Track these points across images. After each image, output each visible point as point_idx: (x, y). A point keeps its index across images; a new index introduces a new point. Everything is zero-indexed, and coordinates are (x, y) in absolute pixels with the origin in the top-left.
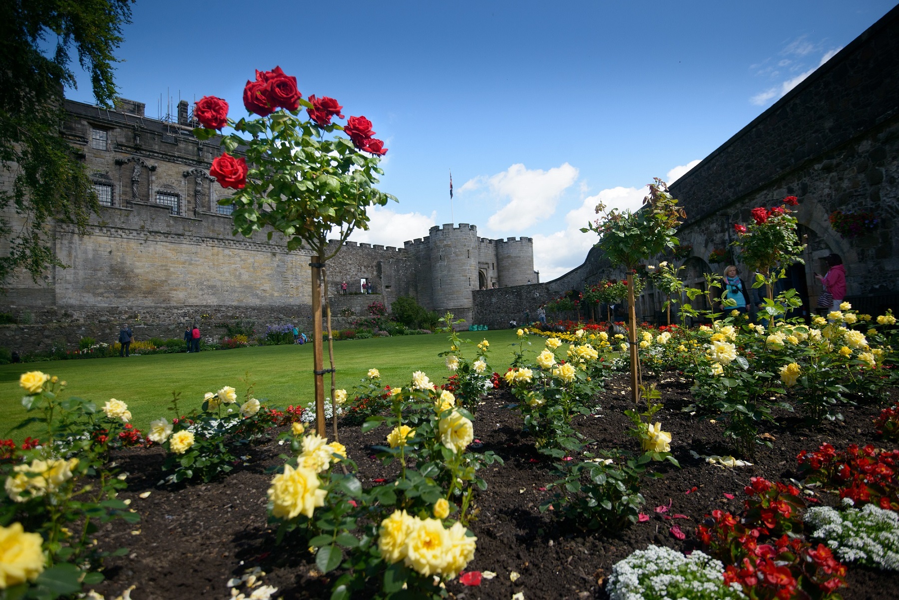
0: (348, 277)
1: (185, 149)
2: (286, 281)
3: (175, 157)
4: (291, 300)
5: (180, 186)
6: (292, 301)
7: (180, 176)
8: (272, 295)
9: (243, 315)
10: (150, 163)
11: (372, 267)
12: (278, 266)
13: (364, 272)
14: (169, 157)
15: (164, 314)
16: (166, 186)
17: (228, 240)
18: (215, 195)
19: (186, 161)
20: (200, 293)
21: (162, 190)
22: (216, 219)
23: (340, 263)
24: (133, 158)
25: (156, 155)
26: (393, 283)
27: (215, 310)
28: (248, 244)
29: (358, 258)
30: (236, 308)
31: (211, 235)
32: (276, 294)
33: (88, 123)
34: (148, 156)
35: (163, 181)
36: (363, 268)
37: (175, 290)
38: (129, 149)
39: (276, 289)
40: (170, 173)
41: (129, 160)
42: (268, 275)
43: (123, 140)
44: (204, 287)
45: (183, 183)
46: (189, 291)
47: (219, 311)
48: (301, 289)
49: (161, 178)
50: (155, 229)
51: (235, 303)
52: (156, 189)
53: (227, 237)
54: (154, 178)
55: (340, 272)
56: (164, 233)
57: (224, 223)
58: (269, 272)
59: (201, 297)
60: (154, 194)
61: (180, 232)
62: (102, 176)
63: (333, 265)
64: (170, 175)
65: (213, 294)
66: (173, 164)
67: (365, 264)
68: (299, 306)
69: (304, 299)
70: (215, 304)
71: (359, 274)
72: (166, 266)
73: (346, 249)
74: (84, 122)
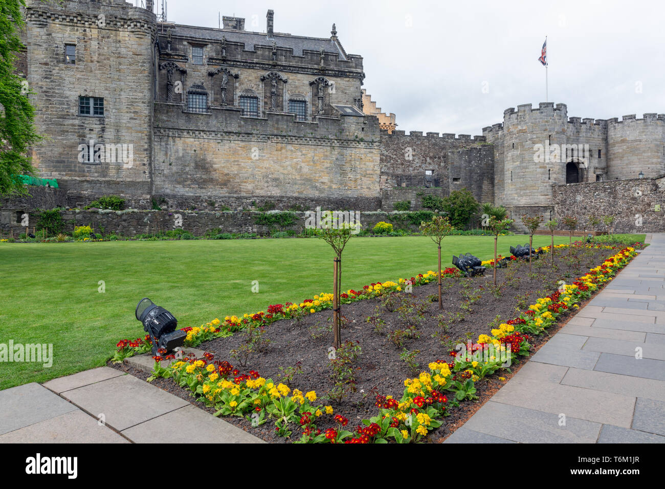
0: (411, 169)
1: (262, 55)
2: (343, 173)
3: (253, 63)
4: (349, 192)
5: (258, 90)
6: (350, 194)
7: (258, 80)
8: (330, 187)
9: (302, 206)
10: (234, 71)
11: (439, 158)
12: (337, 159)
13: (430, 164)
14: (249, 65)
15: (235, 203)
16: (247, 90)
17: (290, 136)
18: (287, 94)
19: (263, 67)
20: (266, 185)
21: (244, 94)
22: (280, 117)
23: (402, 154)
24: (222, 69)
25: (238, 63)
26: (462, 175)
27: (278, 200)
28: (308, 139)
29: (423, 148)
30: (297, 199)
31: (276, 132)
32: (334, 187)
33: (188, 42)
34: (233, 66)
35: (244, 87)
36: (428, 159)
37: (245, 182)
38: (218, 61)
39: (335, 181)
40: (250, 78)
41: (218, 71)
42: (327, 168)
43: (214, 55)
44: (269, 180)
45: (260, 86)
46: (256, 183)
47: (281, 201)
48: (359, 182)
49: (243, 84)
50: (229, 130)
51: (296, 195)
52: (239, 94)
53: (290, 134)
54: (237, 84)
55: (402, 164)
56: (236, 133)
57: (287, 121)
58: (328, 165)
59: (266, 189)
60: (238, 98)
61: (249, 132)
62: (198, 87)
63: (395, 156)
64: (250, 80)
65: (277, 186)
66: (252, 70)
67: (431, 154)
68: (357, 199)
69: (362, 191)
70: (279, 195)
71: (423, 166)
72: (238, 161)
73: (410, 140)
74: (185, 43)
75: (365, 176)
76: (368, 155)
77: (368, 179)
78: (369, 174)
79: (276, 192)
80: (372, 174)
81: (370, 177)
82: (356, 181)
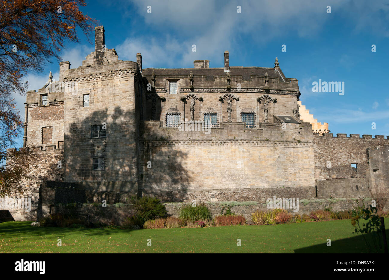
0: (339, 163)
1: (220, 82)
2: (285, 168)
3: (213, 89)
4: (290, 184)
5: (217, 108)
6: (290, 185)
7: (218, 100)
8: (274, 180)
9: (254, 197)
10: (199, 96)
11: (361, 154)
12: (279, 157)
13: (354, 158)
14: (209, 90)
15: (199, 195)
16: (209, 109)
17: (241, 140)
18: (239, 109)
19: (220, 90)
20: (224, 180)
21: (207, 112)
22: (233, 126)
23: (332, 152)
24: (190, 95)
25: (202, 90)
26: (380, 167)
27: (234, 192)
28: (255, 142)
29: (348, 147)
30: (249, 190)
31: (230, 138)
32: (277, 179)
33: (167, 79)
34: (198, 92)
35: (207, 106)
36: (352, 155)
37: (207, 178)
38: (187, 90)
39: (277, 175)
40: (211, 100)
41: (188, 97)
42: (271, 164)
43: (184, 85)
44: (226, 175)
45: (219, 105)
46: (216, 179)
47: (236, 193)
48: (298, 175)
49: (206, 104)
50: (194, 138)
51: (249, 187)
52: (203, 112)
53: (241, 138)
54: (202, 105)
55: (332, 159)
56: (199, 140)
57: (239, 128)
58: (272, 162)
59: (224, 183)
60: (202, 115)
61: (209, 139)
62: (174, 109)
63: (325, 154)
64: (211, 101)
65: (233, 181)
66: (212, 94)
67: (355, 151)
68: (296, 189)
69: (300, 183)
70: (234, 188)
71: (349, 160)
72: (201, 162)
73: (337, 140)
74: (164, 80)
75: (302, 170)
76: (305, 153)
77: (305, 172)
78: (306, 168)
79: (232, 185)
80: (308, 168)
81: (306, 171)
82: (295, 174)
